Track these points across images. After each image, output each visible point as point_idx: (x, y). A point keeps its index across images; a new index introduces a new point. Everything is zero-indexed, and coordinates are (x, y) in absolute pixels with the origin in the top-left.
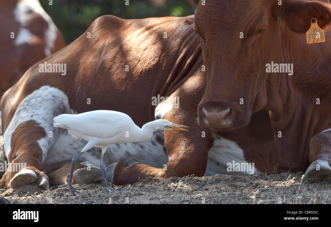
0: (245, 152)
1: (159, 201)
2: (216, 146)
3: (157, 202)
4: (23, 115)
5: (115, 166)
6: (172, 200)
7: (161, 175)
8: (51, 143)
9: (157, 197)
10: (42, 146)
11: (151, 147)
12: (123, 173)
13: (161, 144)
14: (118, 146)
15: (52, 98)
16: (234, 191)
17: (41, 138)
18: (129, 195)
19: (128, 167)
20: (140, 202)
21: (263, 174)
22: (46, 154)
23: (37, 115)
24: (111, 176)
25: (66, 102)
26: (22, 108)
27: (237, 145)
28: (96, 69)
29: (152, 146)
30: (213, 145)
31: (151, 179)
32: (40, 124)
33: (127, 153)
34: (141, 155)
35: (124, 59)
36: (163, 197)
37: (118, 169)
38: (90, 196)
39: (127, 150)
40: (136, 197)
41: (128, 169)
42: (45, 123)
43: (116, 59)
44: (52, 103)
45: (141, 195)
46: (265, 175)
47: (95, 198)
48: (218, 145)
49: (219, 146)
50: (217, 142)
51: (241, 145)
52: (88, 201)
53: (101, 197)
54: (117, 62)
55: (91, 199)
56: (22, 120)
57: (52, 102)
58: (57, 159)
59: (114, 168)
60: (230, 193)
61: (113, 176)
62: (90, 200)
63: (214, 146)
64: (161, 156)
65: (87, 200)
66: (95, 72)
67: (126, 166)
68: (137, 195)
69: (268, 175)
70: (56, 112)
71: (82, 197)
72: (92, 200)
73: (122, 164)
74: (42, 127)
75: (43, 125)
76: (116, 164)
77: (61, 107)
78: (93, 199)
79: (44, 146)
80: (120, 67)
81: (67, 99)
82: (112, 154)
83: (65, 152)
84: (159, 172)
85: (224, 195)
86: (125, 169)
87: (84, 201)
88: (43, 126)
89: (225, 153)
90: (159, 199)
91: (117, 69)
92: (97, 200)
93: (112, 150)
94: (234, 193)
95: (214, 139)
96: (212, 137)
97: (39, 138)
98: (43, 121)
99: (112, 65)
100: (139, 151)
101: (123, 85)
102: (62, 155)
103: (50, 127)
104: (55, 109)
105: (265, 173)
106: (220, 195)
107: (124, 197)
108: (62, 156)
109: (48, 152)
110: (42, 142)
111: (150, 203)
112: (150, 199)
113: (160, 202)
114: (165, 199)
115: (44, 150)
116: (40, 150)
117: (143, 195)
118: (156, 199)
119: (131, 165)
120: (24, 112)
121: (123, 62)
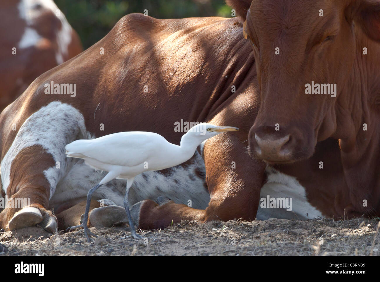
0: (307, 191)
1: (197, 251)
2: (271, 183)
3: (195, 253)
4: (26, 137)
5: (142, 205)
6: (213, 250)
7: (201, 217)
8: (61, 174)
9: (194, 246)
10: (50, 178)
11: (189, 181)
12: (151, 214)
13: (201, 178)
14: (147, 180)
15: (64, 117)
16: (292, 240)
17: (48, 168)
18: (159, 242)
19: (158, 207)
20: (172, 252)
21: (329, 219)
22: (55, 188)
23: (45, 138)
24: (137, 218)
25: (82, 122)
26: (25, 128)
27: (298, 182)
28: (120, 81)
29: (190, 181)
30: (267, 181)
31: (188, 222)
32: (47, 149)
33: (158, 189)
34: (176, 192)
35: (156, 70)
36: (202, 246)
37: (146, 209)
38: (110, 243)
39: (157, 185)
40: (168, 245)
41: (159, 209)
42: (54, 148)
43: (146, 69)
44: (63, 124)
45: (175, 242)
46: (332, 221)
47: (116, 245)
48: (273, 181)
49: (274, 183)
50: (272, 178)
51: (302, 181)
52: (107, 249)
53: (123, 244)
54: (147, 73)
55: (110, 246)
56: (25, 144)
57: (64, 122)
58: (68, 194)
59: (140, 208)
60: (287, 242)
61: (139, 218)
62: (109, 247)
63: (268, 182)
64: (201, 194)
65: (106, 247)
66: (120, 85)
67: (156, 206)
68: (169, 243)
69: (336, 220)
70: (69, 135)
71: (100, 244)
72: (113, 248)
73: (151, 203)
74: (50, 154)
75: (51, 151)
76: (143, 203)
77: (76, 128)
78: (113, 247)
79: (52, 177)
80: (151, 79)
81: (83, 119)
82: (139, 189)
83: (79, 187)
84: (199, 214)
85: (280, 245)
86: (155, 210)
87: (102, 249)
88: (52, 153)
89: (281, 191)
90: (197, 248)
91: (147, 82)
92: (118, 248)
93: (138, 185)
94: (292, 242)
95: (269, 173)
96: (266, 171)
97: (46, 168)
98: (52, 146)
99: (141, 76)
100: (172, 186)
101: (154, 102)
102: (75, 189)
103: (60, 155)
104: (67, 132)
105: (332, 217)
106: (274, 245)
107: (153, 245)
108: (75, 191)
109: (58, 186)
110: (50, 173)
111: (186, 253)
112: (186, 249)
113: (199, 253)
114: (205, 249)
115: (53, 183)
116: (48, 183)
117: (177, 242)
118: (193, 248)
119: (162, 204)
120: (28, 134)
121: (155, 72)
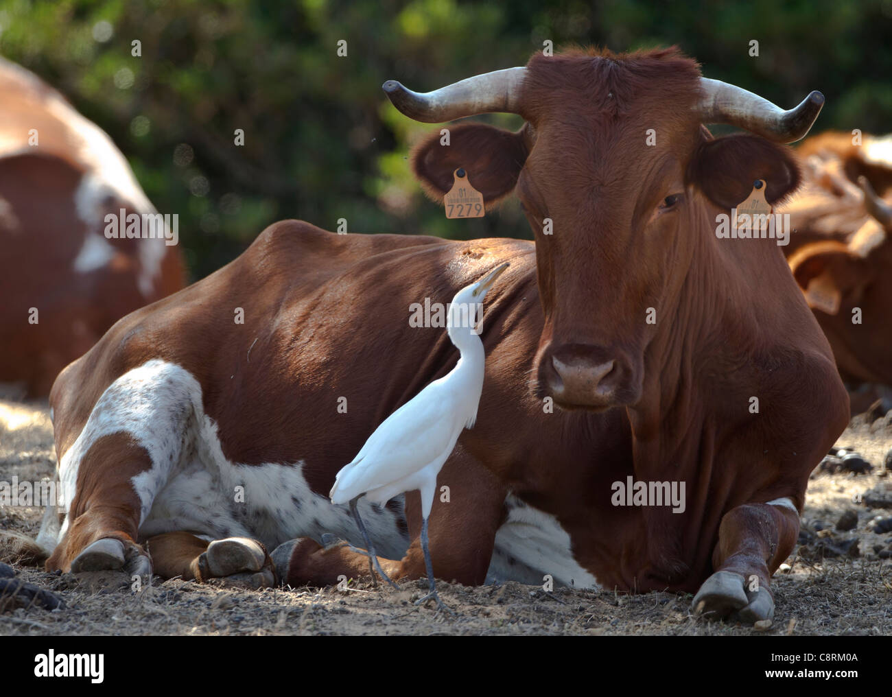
0: (573, 540)
1: (385, 630)
2: (514, 522)
3: (381, 632)
4: (104, 419)
5: (295, 546)
6: (412, 630)
7: (392, 573)
9: (380, 621)
10: (141, 491)
11: (370, 515)
12: (310, 563)
13: (392, 511)
14: (298, 507)
15: (168, 385)
16: (545, 622)
17: (140, 473)
18: (321, 611)
19: (322, 551)
20: (343, 628)
21: (608, 591)
23: (135, 420)
24: (285, 567)
25: (197, 396)
26: (103, 404)
27: (559, 524)
28: (266, 336)
29: (373, 514)
30: (507, 520)
32: (139, 441)
33: (317, 522)
35: (325, 320)
36: (394, 621)
37: (301, 553)
38: (238, 606)
39: (316, 516)
40: (336, 616)
41: (323, 555)
42: (150, 438)
43: (309, 320)
44: (166, 396)
45: (347, 612)
46: (614, 595)
47: (248, 610)
48: (518, 519)
49: (519, 523)
50: (516, 514)
51: (566, 523)
52: (233, 615)
53: (260, 609)
54: (311, 326)
55: (238, 612)
56: (104, 430)
57: (167, 392)
59: (292, 551)
60: (536, 625)
61: (288, 568)
62: (236, 613)
63: (509, 521)
64: (390, 536)
65: (231, 613)
66: (265, 343)
67: (320, 548)
68: (337, 613)
69: (620, 594)
70: (177, 415)
71: (221, 607)
72: (243, 615)
73: (310, 544)
74: (145, 447)
75: (145, 443)
76: (297, 543)
77: (187, 405)
78: (244, 613)
79: (145, 489)
80: (316, 337)
81: (201, 392)
82: (282, 521)
84: (390, 567)
85: (525, 630)
86: (317, 555)
87: (224, 614)
88: (148, 446)
89: (530, 538)
90: (385, 625)
91: (310, 340)
92: (252, 615)
93: (283, 515)
94: (545, 626)
95: (511, 507)
96: (506, 503)
97: (137, 472)
98: (148, 433)
99: (301, 330)
100: (342, 520)
101: (320, 377)
103: (162, 449)
104: (173, 408)
105: (614, 590)
106: (514, 629)
107: (311, 614)
108: (174, 521)
109: (154, 504)
110: (143, 482)
111: (365, 631)
112: (365, 624)
113: (387, 633)
114: (397, 627)
115: (146, 499)
117: (352, 613)
118: (378, 624)
119: (329, 547)
120: (108, 413)
121: (325, 326)
